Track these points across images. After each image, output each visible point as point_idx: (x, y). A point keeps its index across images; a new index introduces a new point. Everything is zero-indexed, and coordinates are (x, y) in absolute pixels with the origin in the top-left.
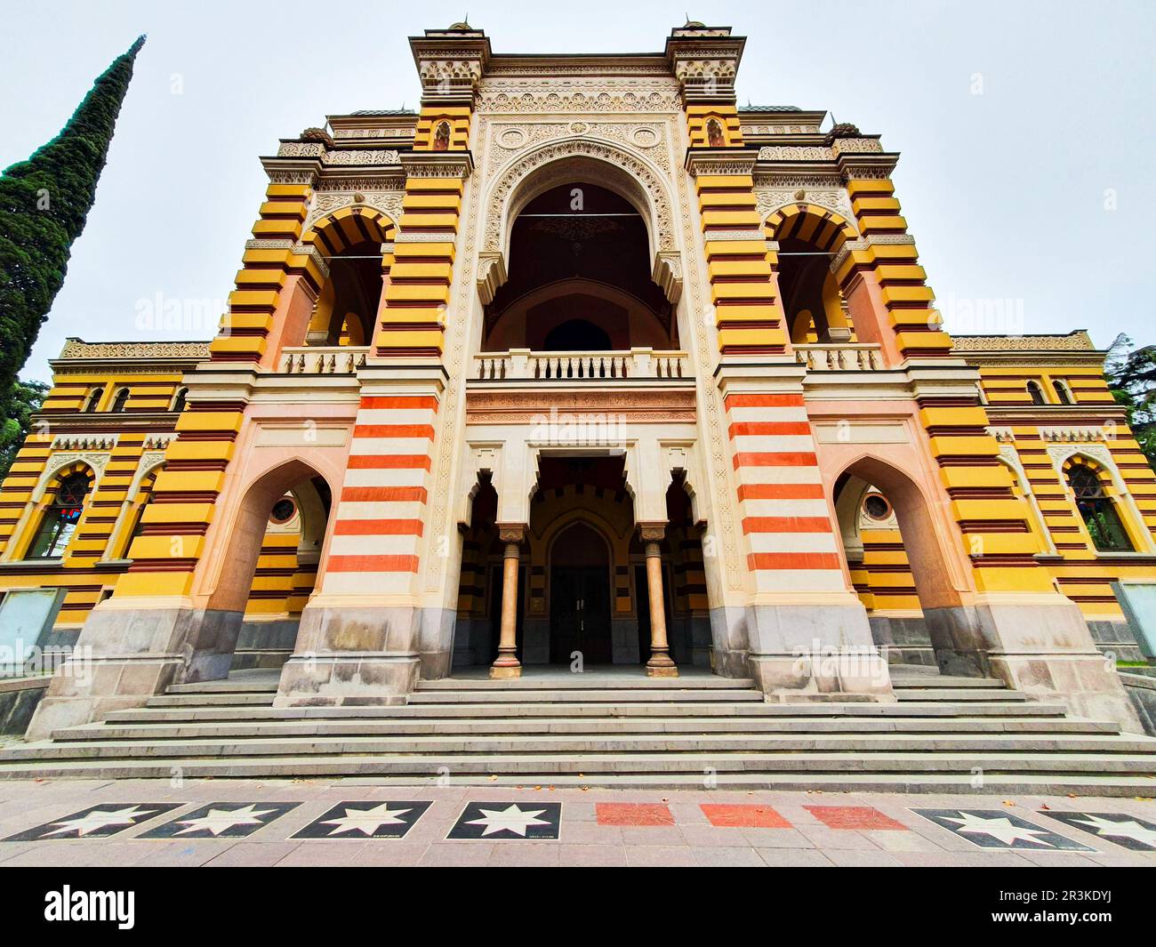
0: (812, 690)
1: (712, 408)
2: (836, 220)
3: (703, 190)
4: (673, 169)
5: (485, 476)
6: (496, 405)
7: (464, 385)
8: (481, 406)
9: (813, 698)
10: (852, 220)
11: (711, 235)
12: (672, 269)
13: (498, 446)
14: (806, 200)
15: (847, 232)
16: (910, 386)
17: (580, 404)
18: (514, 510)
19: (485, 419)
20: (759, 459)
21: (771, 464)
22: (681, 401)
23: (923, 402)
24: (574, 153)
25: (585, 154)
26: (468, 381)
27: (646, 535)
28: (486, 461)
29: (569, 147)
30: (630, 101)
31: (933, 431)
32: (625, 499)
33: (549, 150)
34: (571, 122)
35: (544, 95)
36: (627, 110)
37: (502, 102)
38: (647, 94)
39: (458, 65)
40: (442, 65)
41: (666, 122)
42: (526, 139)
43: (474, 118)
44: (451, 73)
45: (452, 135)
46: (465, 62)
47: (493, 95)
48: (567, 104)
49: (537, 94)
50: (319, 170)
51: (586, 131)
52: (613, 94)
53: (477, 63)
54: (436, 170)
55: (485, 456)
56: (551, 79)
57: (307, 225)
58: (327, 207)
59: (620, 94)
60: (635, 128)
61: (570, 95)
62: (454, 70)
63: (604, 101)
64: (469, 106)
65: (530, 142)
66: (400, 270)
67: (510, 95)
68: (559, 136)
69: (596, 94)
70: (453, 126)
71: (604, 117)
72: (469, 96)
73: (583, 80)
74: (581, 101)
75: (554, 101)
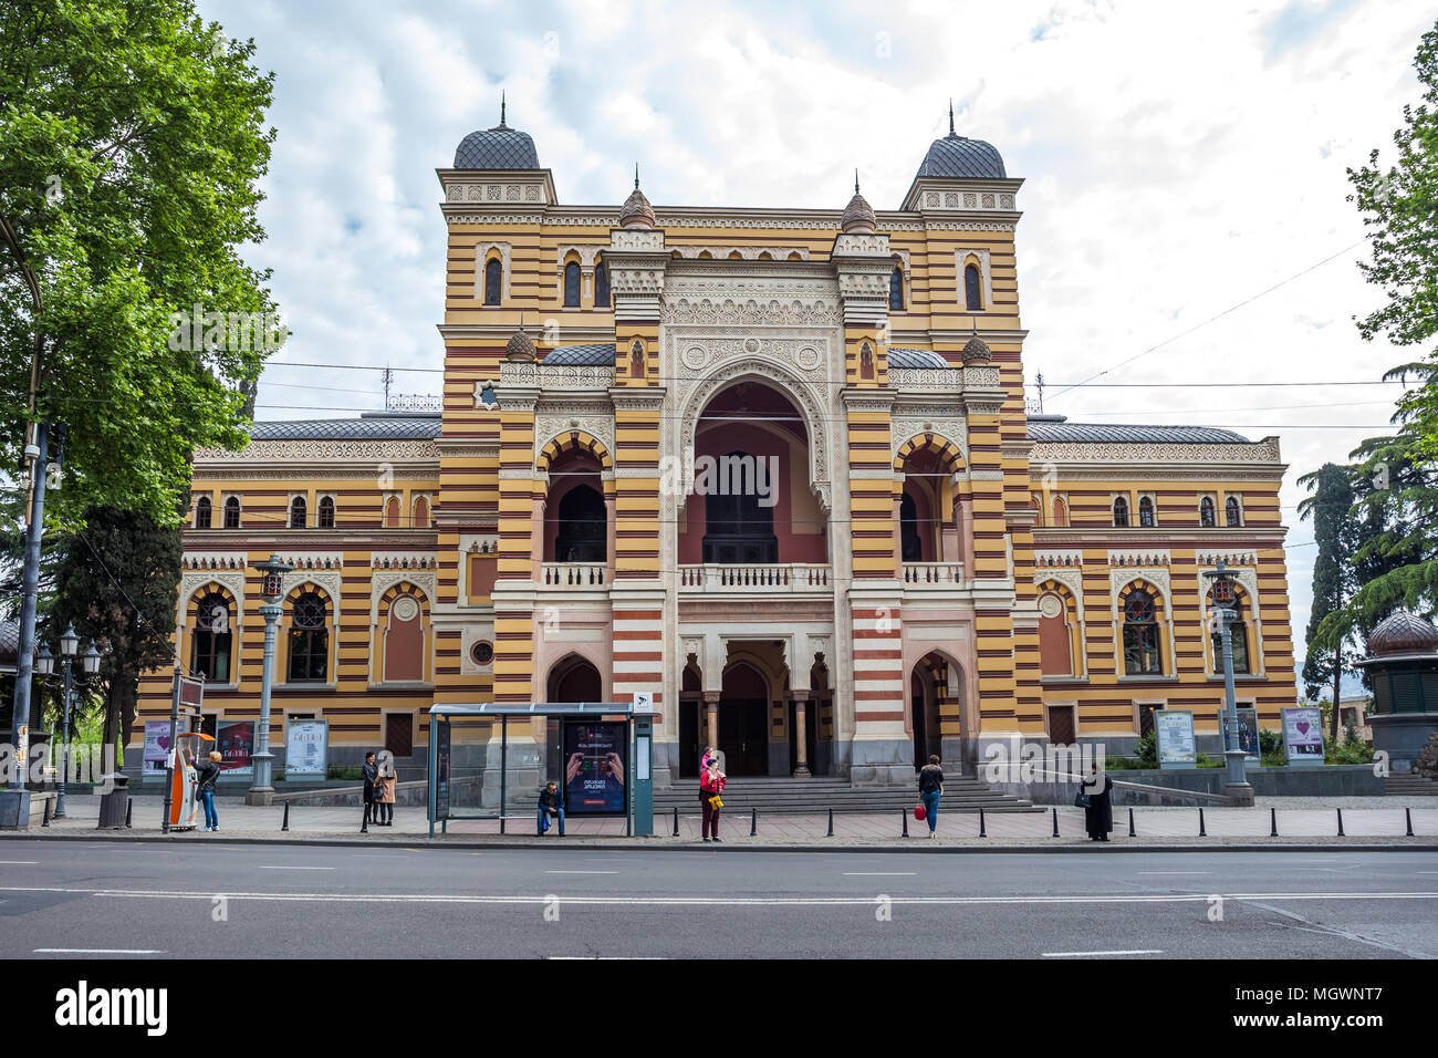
0: (875, 782)
1: (843, 614)
2: (952, 451)
3: (851, 427)
4: (830, 396)
5: (692, 658)
6: (698, 609)
7: (677, 597)
8: (687, 611)
9: (875, 786)
10: (965, 452)
11: (855, 473)
12: (824, 497)
13: (701, 637)
14: (933, 430)
15: (959, 463)
16: (972, 601)
17: (755, 609)
18: (712, 683)
19: (691, 619)
20: (867, 655)
22: (823, 609)
23: (980, 613)
24: (749, 371)
25: (757, 372)
26: (679, 593)
27: (796, 698)
28: (692, 647)
29: (744, 365)
30: (797, 310)
31: (981, 633)
32: (784, 674)
33: (728, 370)
34: (747, 338)
35: (721, 301)
36: (793, 321)
37: (684, 309)
38: (812, 302)
39: (645, 276)
40: (630, 276)
41: (828, 338)
42: (708, 358)
43: (661, 331)
44: (639, 286)
45: (645, 358)
46: (652, 272)
47: (675, 300)
48: (741, 314)
49: (714, 301)
50: (540, 396)
51: (759, 350)
52: (783, 301)
53: (662, 274)
54: (638, 402)
55: (692, 644)
56: (727, 281)
57: (538, 450)
58: (550, 431)
59: (789, 302)
60: (801, 347)
61: (743, 301)
62: (641, 282)
63: (775, 310)
64: (656, 323)
65: (712, 362)
66: (623, 503)
67: (691, 300)
68: (736, 354)
69: (766, 302)
70: (646, 347)
71: (774, 332)
72: (658, 313)
73: (756, 282)
74: (753, 309)
75: (729, 309)
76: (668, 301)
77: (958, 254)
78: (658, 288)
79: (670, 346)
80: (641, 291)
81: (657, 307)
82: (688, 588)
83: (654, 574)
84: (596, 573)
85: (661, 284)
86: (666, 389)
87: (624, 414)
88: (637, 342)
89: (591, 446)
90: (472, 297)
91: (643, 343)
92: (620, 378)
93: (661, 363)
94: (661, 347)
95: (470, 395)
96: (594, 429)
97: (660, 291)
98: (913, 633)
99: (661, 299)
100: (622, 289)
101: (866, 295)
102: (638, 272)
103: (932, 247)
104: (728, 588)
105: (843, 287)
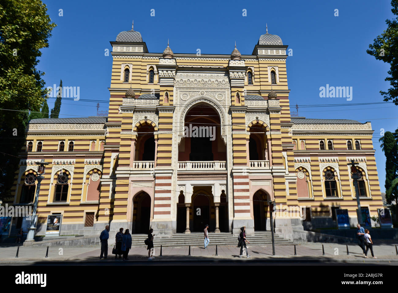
1: (230, 177)
2: (265, 125)
3: (233, 118)
4: (227, 108)
5: (182, 192)
6: (184, 176)
7: (177, 172)
8: (181, 176)
10: (269, 125)
11: (234, 132)
12: (224, 140)
13: (184, 185)
15: (267, 129)
16: (272, 173)
17: (202, 176)
18: (188, 200)
19: (181, 179)
20: (238, 191)
21: (240, 191)
22: (224, 176)
23: (274, 177)
24: (202, 101)
25: (204, 101)
27: (216, 205)
28: (182, 188)
29: (200, 99)
30: (217, 83)
31: (275, 183)
33: (195, 101)
34: (201, 91)
35: (193, 80)
36: (216, 86)
37: (182, 82)
38: (221, 80)
39: (169, 72)
40: (165, 72)
41: (226, 91)
42: (189, 97)
43: (174, 89)
44: (168, 75)
45: (169, 97)
46: (171, 71)
47: (179, 80)
48: (199, 84)
49: (191, 80)
50: (135, 109)
51: (205, 94)
52: (212, 80)
53: (175, 72)
54: (166, 110)
55: (182, 187)
56: (195, 74)
57: (134, 125)
58: (138, 119)
59: (214, 80)
60: (218, 93)
61: (200, 80)
62: (168, 74)
63: (210, 83)
64: (173, 86)
65: (190, 98)
66: (160, 142)
67: (184, 80)
68: (197, 96)
69: (207, 80)
70: (169, 93)
71: (209, 89)
72: (173, 83)
73: (204, 74)
74: (203, 82)
75: (196, 82)
76: (177, 79)
77: (268, 68)
78: (173, 76)
79: (177, 93)
80: (168, 77)
81: (173, 81)
82: (181, 169)
83: (170, 164)
84: (151, 164)
85: (174, 74)
86: (175, 106)
87: (161, 114)
88: (167, 92)
89: (151, 124)
90: (120, 80)
91: (168, 92)
92: (161, 103)
93: (174, 98)
94: (174, 93)
95: (117, 109)
96: (152, 118)
97: (174, 77)
98: (253, 183)
99: (174, 79)
100: (162, 76)
101: (237, 78)
102: (167, 71)
103: (261, 65)
104: (194, 169)
105: (231, 76)
